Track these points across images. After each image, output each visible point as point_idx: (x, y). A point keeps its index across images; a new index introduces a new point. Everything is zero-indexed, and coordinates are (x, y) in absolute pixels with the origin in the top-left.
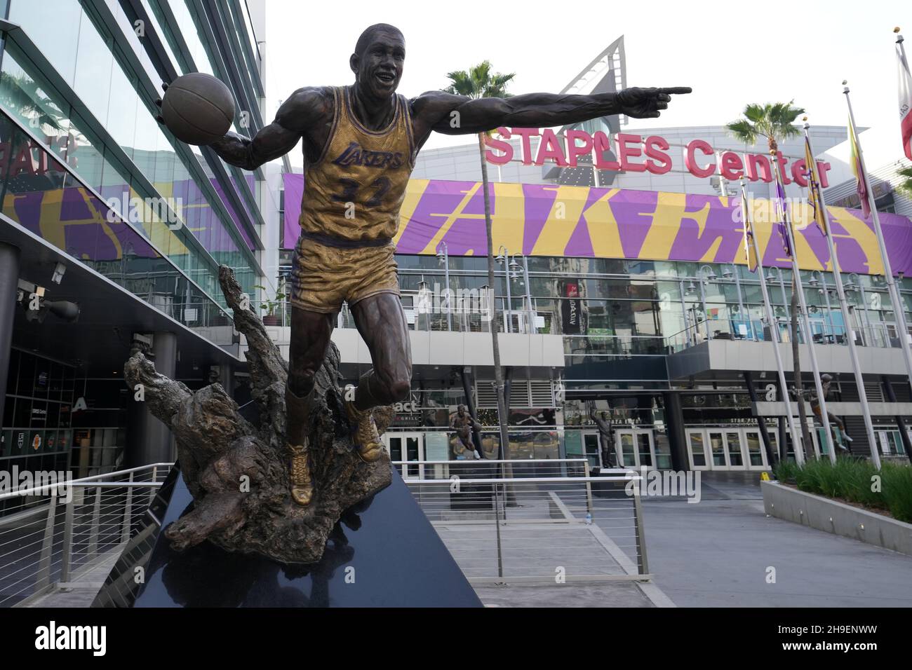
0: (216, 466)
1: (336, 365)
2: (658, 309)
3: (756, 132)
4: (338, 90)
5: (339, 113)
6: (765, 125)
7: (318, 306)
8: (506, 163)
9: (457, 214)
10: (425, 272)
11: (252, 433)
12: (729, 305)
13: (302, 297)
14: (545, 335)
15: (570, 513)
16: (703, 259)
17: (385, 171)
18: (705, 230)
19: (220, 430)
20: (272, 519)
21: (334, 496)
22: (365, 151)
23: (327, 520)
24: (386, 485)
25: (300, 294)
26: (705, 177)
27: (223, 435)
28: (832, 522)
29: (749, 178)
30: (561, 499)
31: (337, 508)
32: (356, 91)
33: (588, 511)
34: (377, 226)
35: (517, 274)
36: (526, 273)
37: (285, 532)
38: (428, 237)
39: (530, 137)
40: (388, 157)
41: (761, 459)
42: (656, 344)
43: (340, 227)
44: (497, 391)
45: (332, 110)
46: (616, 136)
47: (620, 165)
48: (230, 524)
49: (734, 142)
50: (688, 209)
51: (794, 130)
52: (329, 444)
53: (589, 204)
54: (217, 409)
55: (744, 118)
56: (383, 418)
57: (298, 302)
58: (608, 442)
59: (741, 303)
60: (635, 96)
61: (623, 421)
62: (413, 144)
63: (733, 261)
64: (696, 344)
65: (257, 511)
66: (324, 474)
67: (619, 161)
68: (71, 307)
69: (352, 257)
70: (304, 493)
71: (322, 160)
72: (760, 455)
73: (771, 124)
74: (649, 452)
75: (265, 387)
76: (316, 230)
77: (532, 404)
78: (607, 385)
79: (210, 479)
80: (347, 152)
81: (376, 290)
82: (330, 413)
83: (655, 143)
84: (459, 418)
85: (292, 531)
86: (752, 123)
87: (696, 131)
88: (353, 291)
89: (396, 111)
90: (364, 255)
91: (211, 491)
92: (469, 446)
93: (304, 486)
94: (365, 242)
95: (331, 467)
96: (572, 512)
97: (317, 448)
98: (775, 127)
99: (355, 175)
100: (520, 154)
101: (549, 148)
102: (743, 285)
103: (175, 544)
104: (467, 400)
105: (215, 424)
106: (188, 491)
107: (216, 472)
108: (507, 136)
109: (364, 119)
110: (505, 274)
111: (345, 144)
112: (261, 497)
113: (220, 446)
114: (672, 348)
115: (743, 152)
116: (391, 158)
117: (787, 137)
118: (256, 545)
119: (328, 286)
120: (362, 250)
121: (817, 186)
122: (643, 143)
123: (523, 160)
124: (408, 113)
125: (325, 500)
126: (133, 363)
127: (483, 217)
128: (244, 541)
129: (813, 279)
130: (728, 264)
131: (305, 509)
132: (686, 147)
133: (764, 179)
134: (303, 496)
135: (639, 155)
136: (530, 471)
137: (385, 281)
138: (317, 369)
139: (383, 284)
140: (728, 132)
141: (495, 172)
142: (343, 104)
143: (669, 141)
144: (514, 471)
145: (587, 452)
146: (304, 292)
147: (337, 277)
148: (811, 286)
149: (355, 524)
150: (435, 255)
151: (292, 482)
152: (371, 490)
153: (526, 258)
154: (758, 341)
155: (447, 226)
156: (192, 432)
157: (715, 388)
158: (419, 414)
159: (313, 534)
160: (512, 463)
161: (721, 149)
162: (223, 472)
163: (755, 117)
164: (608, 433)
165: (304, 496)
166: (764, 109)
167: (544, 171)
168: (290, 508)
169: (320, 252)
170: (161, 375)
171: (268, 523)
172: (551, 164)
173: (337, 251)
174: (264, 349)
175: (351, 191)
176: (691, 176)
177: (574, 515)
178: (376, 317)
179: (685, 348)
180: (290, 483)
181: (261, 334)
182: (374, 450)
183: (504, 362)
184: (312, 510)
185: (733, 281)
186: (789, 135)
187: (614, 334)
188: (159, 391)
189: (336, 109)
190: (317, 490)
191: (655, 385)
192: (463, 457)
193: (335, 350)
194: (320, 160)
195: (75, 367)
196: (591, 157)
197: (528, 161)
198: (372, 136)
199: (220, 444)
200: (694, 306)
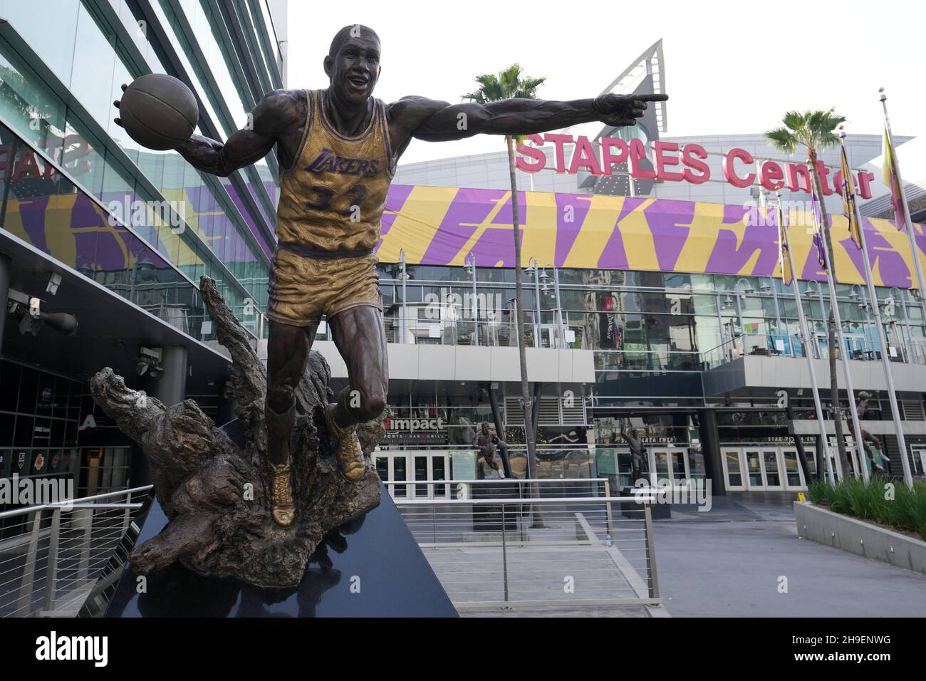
0: (187, 486)
1: (326, 380)
2: (694, 324)
3: (795, 141)
4: (311, 93)
5: (312, 118)
6: (804, 133)
7: (294, 319)
8: (538, 171)
9: (487, 224)
10: (453, 284)
11: (234, 452)
12: (767, 320)
13: (278, 310)
14: (576, 351)
15: (595, 535)
16: (741, 273)
17: (362, 178)
18: (743, 243)
19: (192, 449)
20: (250, 542)
21: (317, 517)
22: (339, 158)
23: (307, 542)
24: (375, 505)
25: (276, 306)
26: (744, 187)
27: (195, 453)
28: (862, 545)
29: (789, 188)
30: (587, 519)
31: (318, 530)
32: (330, 95)
33: (608, 532)
34: (355, 236)
35: (548, 286)
36: (557, 285)
37: (262, 555)
38: (457, 248)
39: (564, 144)
40: (364, 165)
41: (799, 479)
42: (691, 361)
43: (316, 237)
44: (524, 409)
45: (304, 114)
46: (653, 144)
47: (657, 174)
48: (200, 547)
49: (773, 151)
50: (726, 220)
51: (833, 139)
52: (313, 462)
53: (623, 214)
54: (188, 426)
55: (783, 126)
56: (371, 435)
57: (274, 314)
58: (640, 461)
59: (779, 318)
60: (610, 102)
61: (658, 440)
62: (390, 151)
63: (771, 274)
64: (731, 360)
65: (232, 533)
66: (307, 494)
67: (656, 169)
68: (69, 319)
69: (329, 268)
70: (286, 514)
71: (295, 167)
72: (798, 475)
73: (811, 132)
74: (684, 471)
75: (247, 404)
76: (291, 239)
77: (562, 422)
78: (641, 402)
79: (182, 500)
80: (320, 158)
81: (354, 302)
82: (315, 430)
83: (692, 151)
84: (482, 436)
85: (270, 553)
86: (791, 131)
87: (736, 139)
88: (330, 303)
89: (373, 117)
90: (342, 266)
91: (182, 512)
92: (493, 465)
93: (285, 507)
94: (342, 252)
95: (315, 487)
96: (596, 533)
97: (301, 467)
98: (815, 135)
99: (329, 183)
100: (552, 161)
101: (584, 156)
102: (782, 300)
103: (138, 568)
104: (494, 418)
105: (186, 442)
106: (163, 513)
107: (187, 493)
108: (540, 142)
109: (338, 124)
110: (534, 286)
111: (317, 151)
112: (235, 518)
113: (192, 465)
114: (708, 364)
115: (784, 162)
116: (367, 165)
117: (828, 147)
118: (232, 569)
119: (304, 298)
120: (339, 261)
121: (852, 197)
122: (681, 151)
123: (556, 167)
124: (385, 119)
125: (308, 521)
126: (99, 378)
127: (511, 227)
128: (219, 564)
129: (853, 293)
130: (766, 278)
131: (286, 531)
132: (725, 155)
133: (804, 190)
134: (284, 517)
135: (676, 164)
136: (561, 491)
137: (363, 293)
138: (295, 384)
139: (362, 296)
140: (766, 141)
141: (526, 181)
142: (316, 108)
143: (707, 149)
144: (541, 491)
145: (620, 472)
146: (280, 304)
147: (313, 289)
148: (851, 301)
149: (341, 546)
150: (462, 267)
151: (273, 503)
152: (357, 510)
153: (557, 270)
154: (794, 357)
155: (476, 236)
156: (162, 450)
157: (752, 406)
158: (445, 432)
159: (291, 556)
160: (539, 483)
161: (761, 158)
162: (194, 493)
163: (795, 125)
164: (640, 453)
165: (286, 517)
166: (804, 116)
167: (579, 178)
168: (270, 529)
169: (295, 263)
170: (131, 391)
171: (245, 546)
172: (586, 173)
173: (314, 261)
174: (248, 363)
175: (326, 199)
176: (730, 186)
177: (598, 536)
178: (353, 331)
179: (720, 364)
180: (271, 503)
181: (244, 348)
182: (356, 469)
183: (532, 378)
184: (294, 532)
185: (771, 295)
186: (829, 144)
187: (649, 349)
188: (128, 407)
189: (309, 114)
190: (300, 510)
191: (690, 403)
192: (491, 477)
193: (324, 365)
194: (293, 166)
195: (82, 382)
196: (627, 166)
197: (561, 169)
198: (346, 142)
199: (192, 463)
200: (731, 320)
